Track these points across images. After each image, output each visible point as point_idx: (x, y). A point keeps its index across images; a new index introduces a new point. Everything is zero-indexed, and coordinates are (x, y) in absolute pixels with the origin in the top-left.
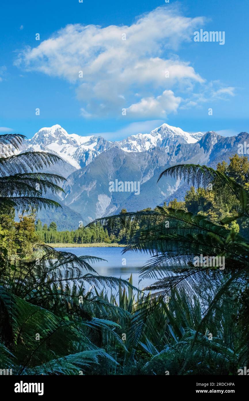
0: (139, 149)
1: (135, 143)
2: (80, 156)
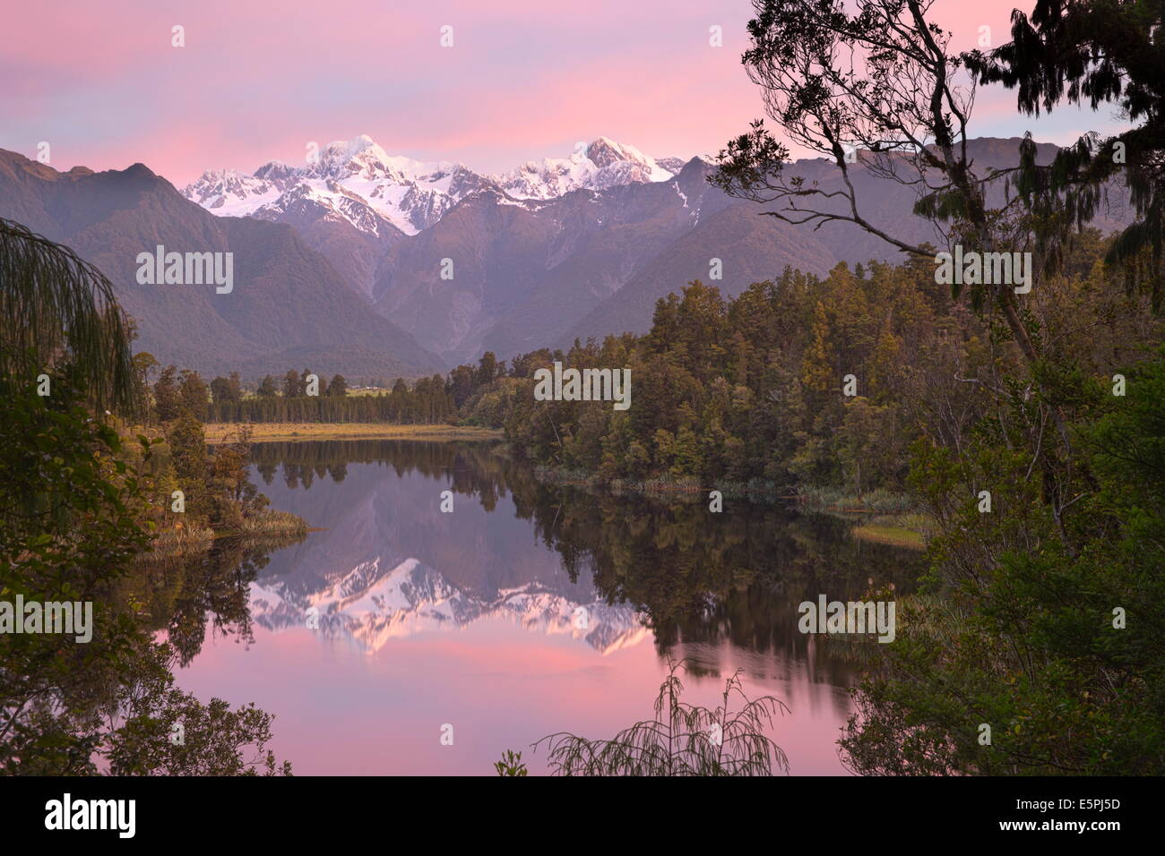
0: (544, 193)
1: (534, 179)
2: (413, 205)
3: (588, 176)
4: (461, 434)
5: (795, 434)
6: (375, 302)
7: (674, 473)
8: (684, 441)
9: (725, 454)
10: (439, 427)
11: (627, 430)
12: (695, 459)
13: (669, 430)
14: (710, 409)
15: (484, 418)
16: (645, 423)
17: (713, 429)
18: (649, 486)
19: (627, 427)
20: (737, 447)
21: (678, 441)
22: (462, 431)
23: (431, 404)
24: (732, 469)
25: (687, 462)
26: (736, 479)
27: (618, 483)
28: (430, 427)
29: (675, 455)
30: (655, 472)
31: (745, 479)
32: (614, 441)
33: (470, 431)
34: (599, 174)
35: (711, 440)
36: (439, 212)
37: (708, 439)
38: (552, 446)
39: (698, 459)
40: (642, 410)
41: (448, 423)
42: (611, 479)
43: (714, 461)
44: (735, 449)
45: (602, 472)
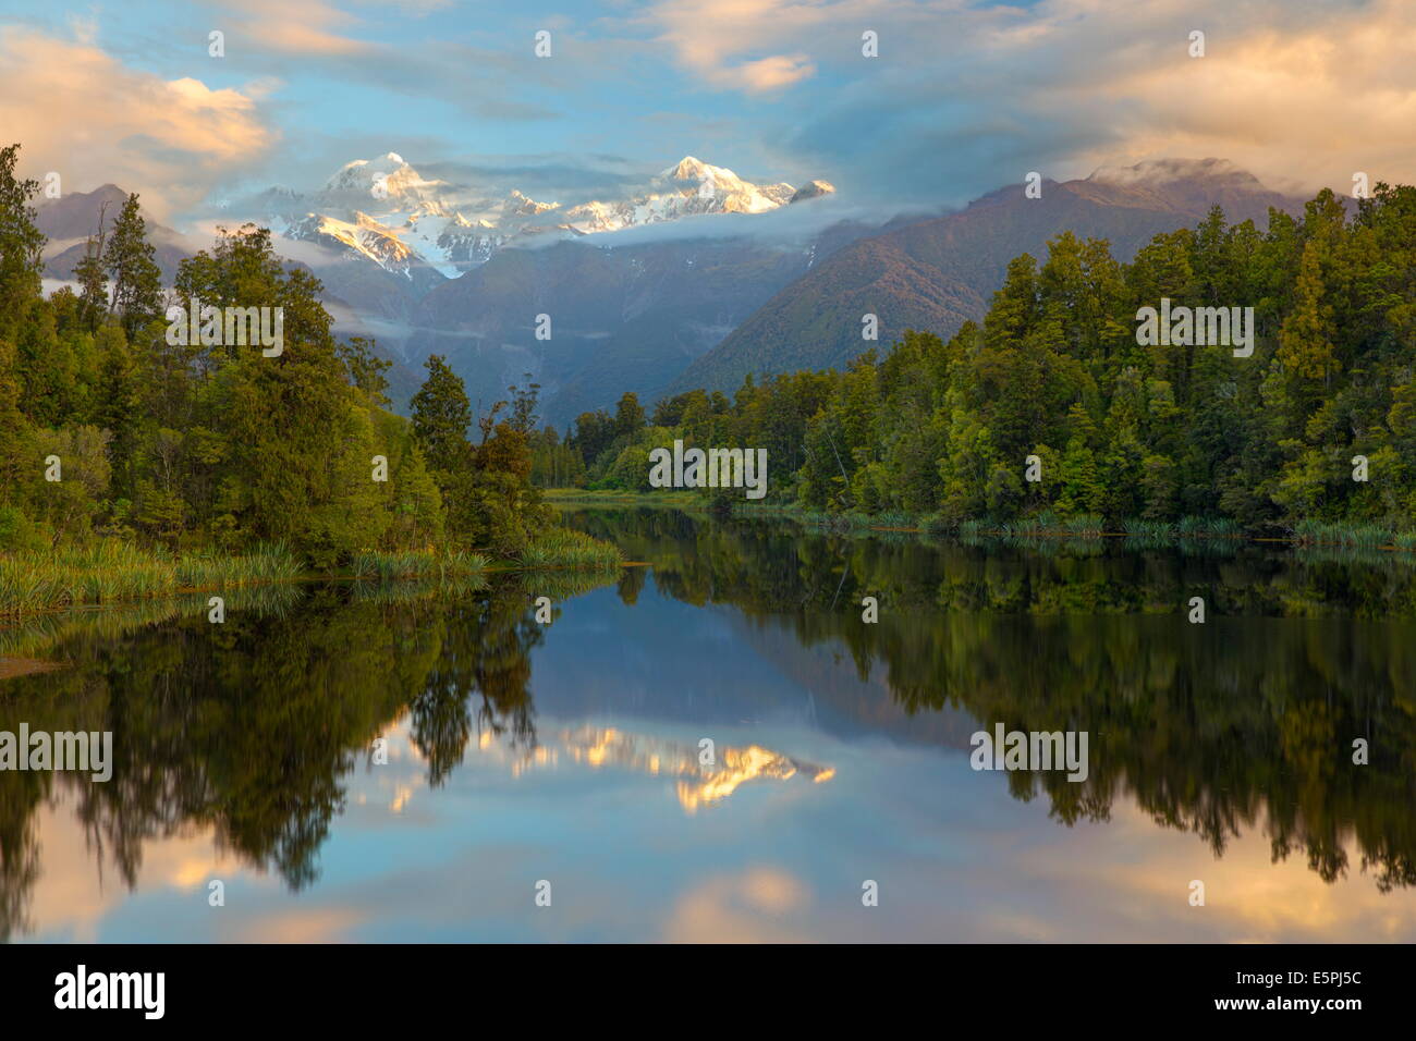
1: (605, 210)
2: (455, 241)
3: (673, 206)
4: (598, 500)
5: (1281, 443)
6: (408, 361)
7: (1062, 510)
8: (1077, 463)
9: (1146, 480)
10: (566, 490)
11: (984, 448)
12: (1095, 489)
13: (1053, 446)
14: (1117, 414)
15: (626, 479)
16: (1014, 435)
17: (1125, 444)
18: (1027, 531)
19: (985, 443)
20: (1164, 469)
21: (1068, 463)
22: (598, 496)
23: (553, 462)
24: (1155, 502)
25: (1080, 494)
26: (1160, 518)
27: (972, 525)
28: (554, 491)
29: (1065, 484)
30: (1030, 510)
31: (1174, 518)
32: (961, 465)
33: (608, 496)
34: (686, 204)
35: (1122, 460)
36: (487, 250)
37: (1117, 458)
38: (834, 483)
39: (1099, 489)
40: (1009, 416)
41: (577, 487)
42: (961, 520)
43: (1124, 491)
44: (1162, 472)
45: (948, 509)
